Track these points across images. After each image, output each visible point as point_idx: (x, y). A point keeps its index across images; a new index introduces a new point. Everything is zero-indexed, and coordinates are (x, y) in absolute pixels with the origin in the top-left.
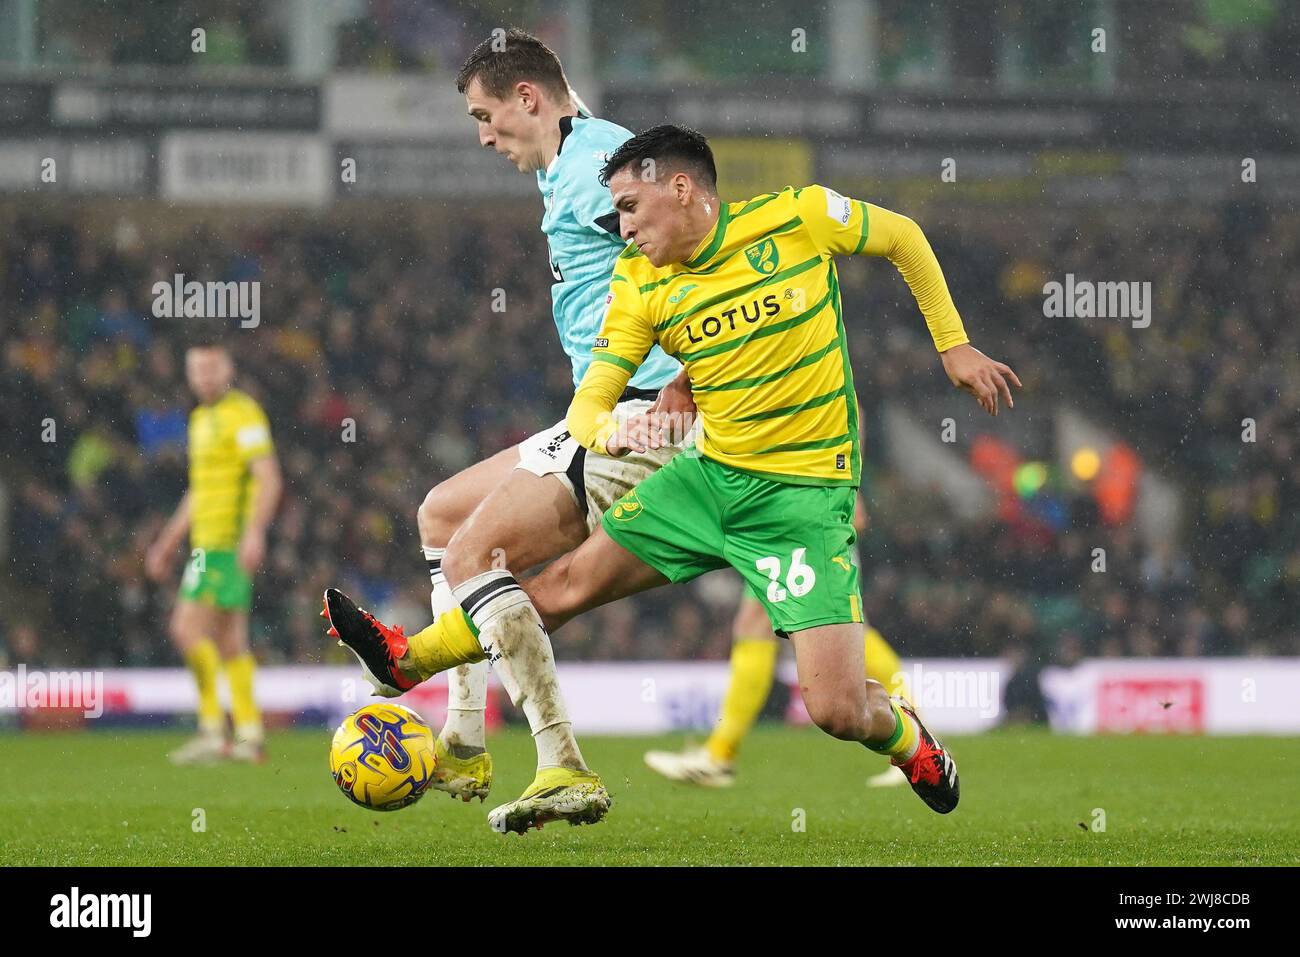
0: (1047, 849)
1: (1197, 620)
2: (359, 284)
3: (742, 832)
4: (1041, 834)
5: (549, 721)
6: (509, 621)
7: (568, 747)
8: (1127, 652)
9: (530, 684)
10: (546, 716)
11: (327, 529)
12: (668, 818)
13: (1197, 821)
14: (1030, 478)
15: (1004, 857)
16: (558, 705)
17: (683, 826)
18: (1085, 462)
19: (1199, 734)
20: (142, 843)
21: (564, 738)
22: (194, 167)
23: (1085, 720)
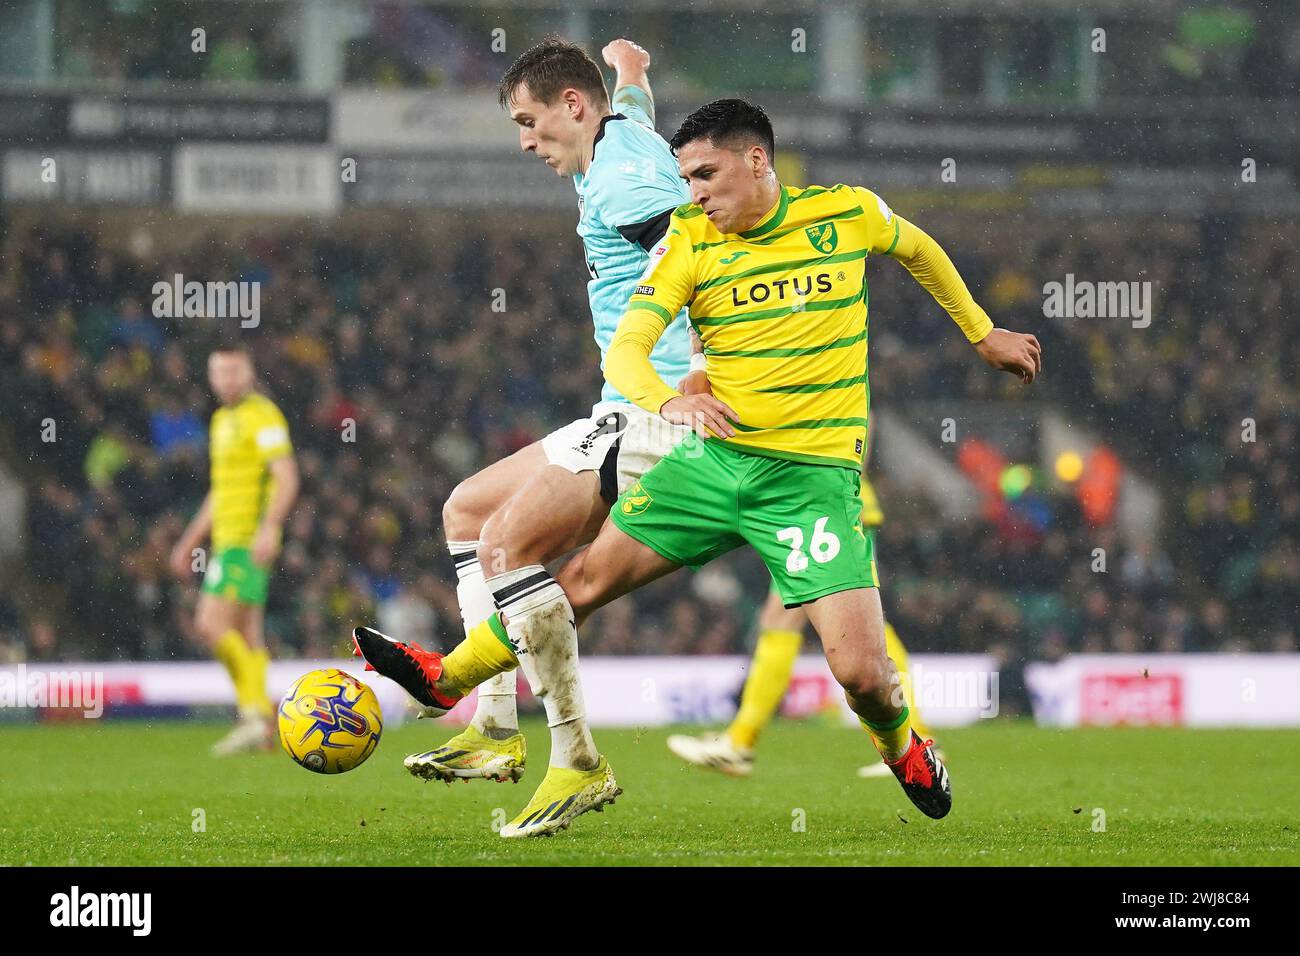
0: (1032, 838)
1: (1177, 618)
2: (366, 291)
3: (736, 821)
4: (1025, 823)
5: (566, 717)
6: (539, 619)
7: (582, 743)
8: (1108, 648)
9: (551, 680)
10: (564, 712)
11: (335, 528)
12: (665, 806)
13: (1177, 810)
14: (1015, 480)
15: (990, 845)
16: (576, 701)
17: (681, 816)
18: (1069, 463)
19: (1178, 726)
20: (157, 831)
21: (579, 733)
22: (206, 177)
23: (1069, 713)
